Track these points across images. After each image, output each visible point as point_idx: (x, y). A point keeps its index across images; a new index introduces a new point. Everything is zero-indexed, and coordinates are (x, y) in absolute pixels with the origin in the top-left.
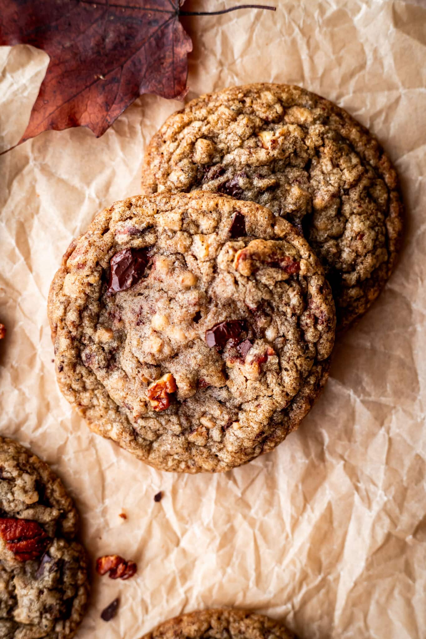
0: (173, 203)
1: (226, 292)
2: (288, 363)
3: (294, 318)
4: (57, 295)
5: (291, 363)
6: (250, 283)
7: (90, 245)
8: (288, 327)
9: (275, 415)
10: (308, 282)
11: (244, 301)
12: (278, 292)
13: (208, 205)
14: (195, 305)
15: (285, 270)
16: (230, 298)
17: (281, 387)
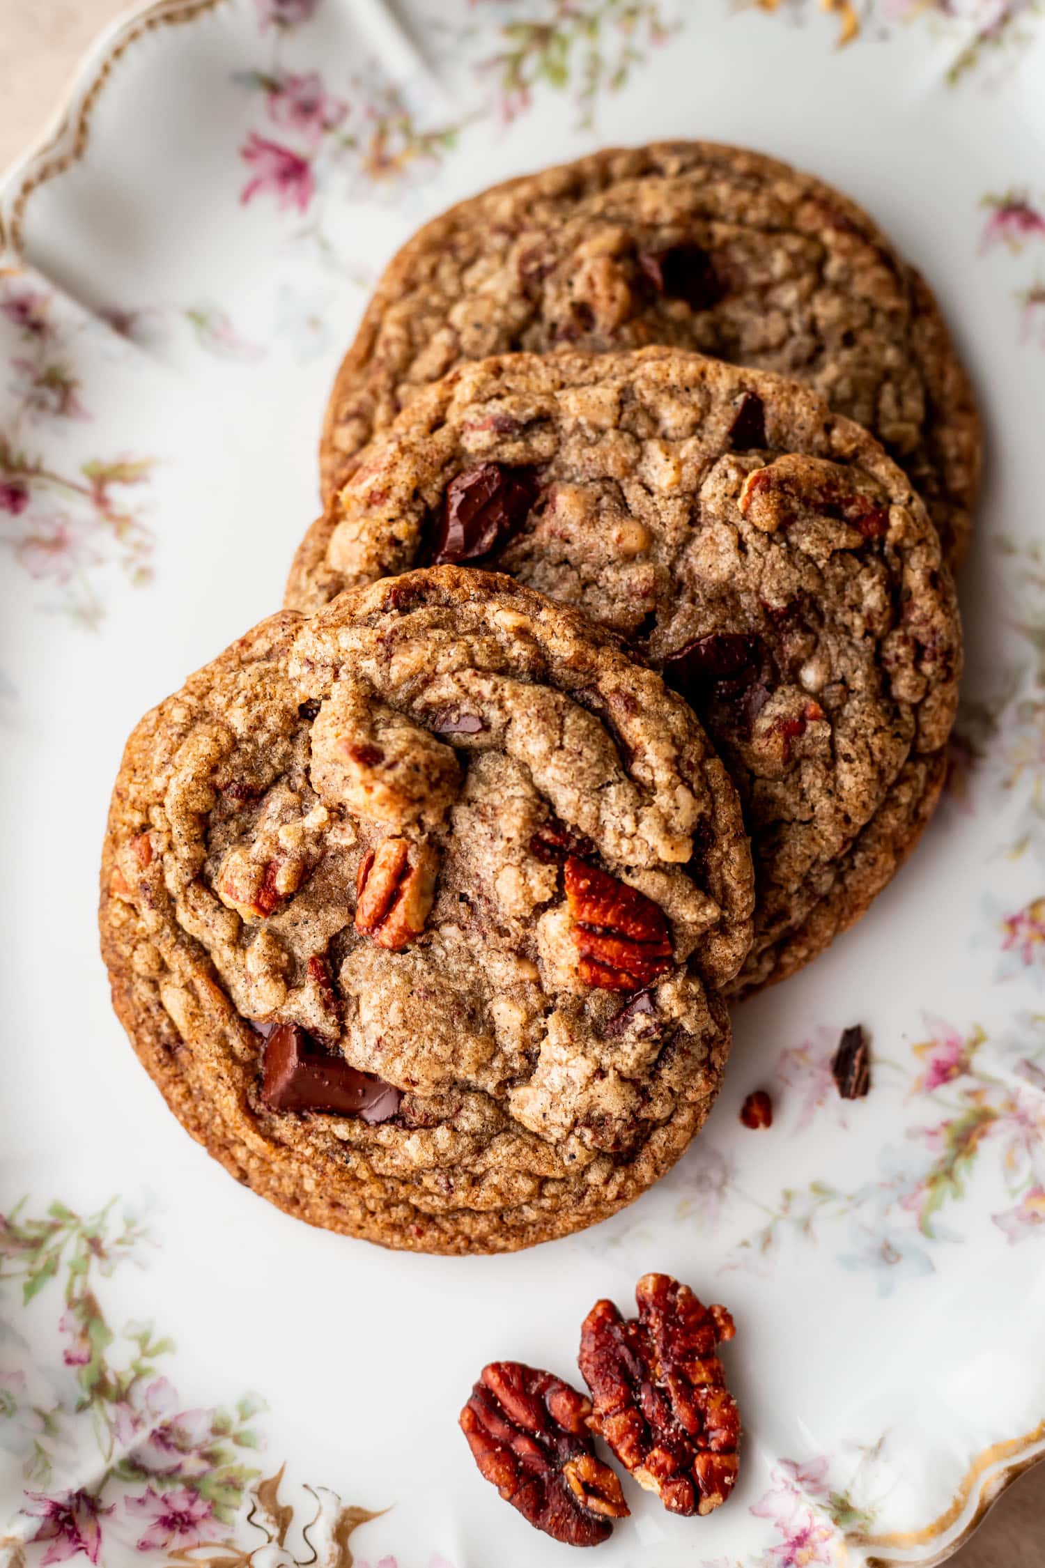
0: (599, 368)
1: (717, 568)
2: (853, 742)
3: (869, 641)
4: (310, 573)
5: (860, 743)
6: (775, 548)
7: (403, 450)
8: (855, 660)
9: (814, 872)
10: (904, 562)
11: (758, 592)
12: (835, 576)
13: (682, 371)
14: (645, 595)
15: (854, 524)
16: (725, 584)
17: (834, 800)
